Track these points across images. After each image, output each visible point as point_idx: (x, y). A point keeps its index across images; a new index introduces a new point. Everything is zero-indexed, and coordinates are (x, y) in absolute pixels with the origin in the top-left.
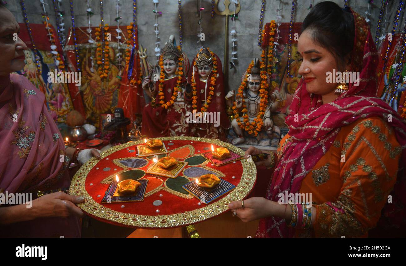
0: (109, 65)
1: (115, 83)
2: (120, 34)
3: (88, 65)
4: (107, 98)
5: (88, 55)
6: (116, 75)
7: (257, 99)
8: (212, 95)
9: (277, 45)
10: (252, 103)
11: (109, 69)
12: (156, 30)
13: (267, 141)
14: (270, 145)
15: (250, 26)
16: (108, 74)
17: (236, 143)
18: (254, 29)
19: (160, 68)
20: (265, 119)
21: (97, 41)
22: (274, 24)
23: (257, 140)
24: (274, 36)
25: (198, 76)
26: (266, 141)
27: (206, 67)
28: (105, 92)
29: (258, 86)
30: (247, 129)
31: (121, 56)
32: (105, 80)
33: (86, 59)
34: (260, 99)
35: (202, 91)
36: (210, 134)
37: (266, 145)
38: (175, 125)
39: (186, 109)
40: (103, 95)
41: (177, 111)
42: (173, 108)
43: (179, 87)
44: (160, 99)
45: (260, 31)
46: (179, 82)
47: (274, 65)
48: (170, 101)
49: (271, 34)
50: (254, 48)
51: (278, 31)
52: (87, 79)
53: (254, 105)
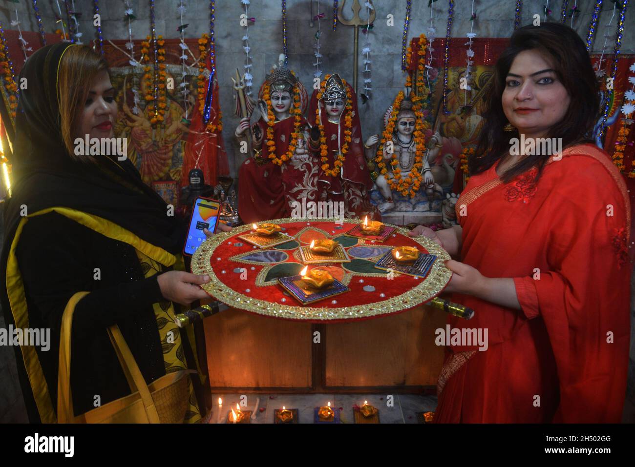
0: (166, 102)
1: (178, 131)
2: (186, 52)
3: (127, 102)
4: (164, 156)
5: (126, 85)
6: (179, 118)
7: (412, 145)
8: (348, 142)
9: (430, 69)
10: (405, 152)
11: (165, 109)
12: (246, 46)
13: (426, 205)
14: (431, 210)
15: (389, 41)
16: (165, 116)
17: (384, 210)
18: (395, 47)
19: (267, 104)
20: (424, 173)
21: (144, 62)
22: (425, 40)
23: (411, 203)
24: (425, 57)
25: (326, 115)
26: (424, 204)
27: (340, 101)
28: (158, 146)
29: (412, 128)
30: (400, 189)
31: (187, 87)
32: (159, 125)
33: (123, 93)
34: (416, 146)
35: (333, 137)
36: (350, 198)
37: (424, 210)
38: (295, 189)
39: (311, 164)
40: (156, 151)
41: (298, 169)
42: (291, 164)
43: (298, 132)
44: (269, 151)
45: (403, 49)
46: (298, 124)
47: (426, 97)
48: (287, 153)
49: (421, 53)
50: (394, 73)
51: (431, 50)
52: (125, 125)
53: (408, 154)
